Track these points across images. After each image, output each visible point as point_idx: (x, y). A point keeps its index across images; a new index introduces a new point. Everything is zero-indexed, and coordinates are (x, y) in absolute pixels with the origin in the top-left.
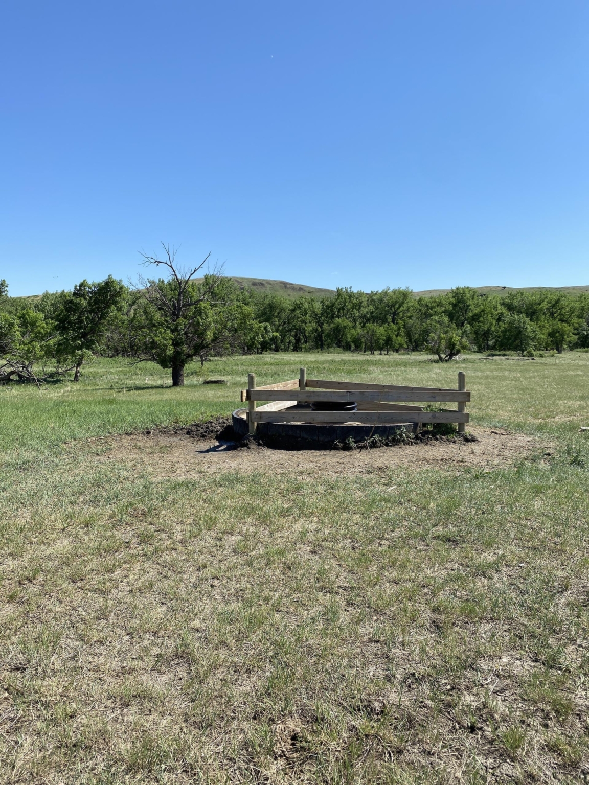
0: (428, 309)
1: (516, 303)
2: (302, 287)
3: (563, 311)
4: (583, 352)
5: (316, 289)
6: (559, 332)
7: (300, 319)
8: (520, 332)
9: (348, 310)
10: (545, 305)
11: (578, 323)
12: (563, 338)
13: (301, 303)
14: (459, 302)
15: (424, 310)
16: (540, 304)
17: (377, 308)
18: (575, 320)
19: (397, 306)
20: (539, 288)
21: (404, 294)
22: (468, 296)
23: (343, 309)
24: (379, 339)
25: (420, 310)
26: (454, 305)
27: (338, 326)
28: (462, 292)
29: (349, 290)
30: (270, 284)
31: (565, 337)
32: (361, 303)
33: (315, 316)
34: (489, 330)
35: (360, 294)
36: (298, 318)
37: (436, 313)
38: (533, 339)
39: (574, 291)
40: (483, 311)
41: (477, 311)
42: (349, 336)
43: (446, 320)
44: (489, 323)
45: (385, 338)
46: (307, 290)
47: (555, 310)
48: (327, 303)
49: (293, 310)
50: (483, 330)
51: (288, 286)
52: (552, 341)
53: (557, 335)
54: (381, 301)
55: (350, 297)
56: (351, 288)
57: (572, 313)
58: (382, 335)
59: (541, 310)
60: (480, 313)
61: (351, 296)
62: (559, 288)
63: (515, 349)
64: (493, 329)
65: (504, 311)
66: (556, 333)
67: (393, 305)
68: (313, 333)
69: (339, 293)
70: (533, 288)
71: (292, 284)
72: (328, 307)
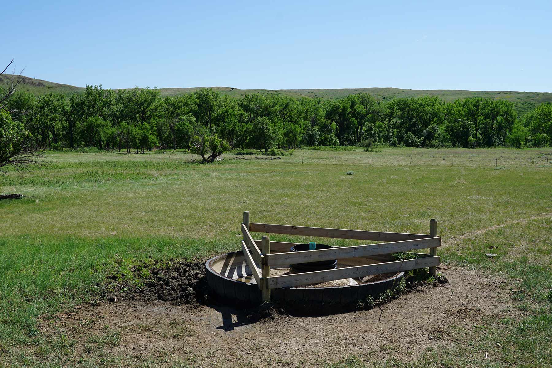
0: (175, 109)
1: (252, 105)
2: (41, 82)
3: (292, 113)
4: (311, 149)
5: (55, 84)
6: (292, 132)
7: (50, 117)
8: (264, 133)
9: (99, 108)
10: (277, 108)
11: (304, 124)
12: (296, 138)
13: (50, 100)
14: (203, 103)
15: (171, 109)
16: (273, 107)
17: (125, 107)
18: (302, 122)
19: (146, 105)
20: (262, 90)
21: (152, 94)
22: (211, 97)
23: (94, 107)
24: (135, 138)
25: (167, 109)
26: (199, 106)
27: (91, 124)
28: (205, 93)
29: (99, 88)
30: (8, 78)
31: (297, 137)
32: (110, 101)
33: (65, 113)
34: (233, 130)
35: (110, 92)
36: (48, 116)
37: (183, 113)
38: (274, 139)
39: (291, 94)
40: (226, 112)
41: (221, 111)
42: (102, 134)
43: (193, 119)
44: (232, 123)
45: (140, 137)
46: (47, 85)
47: (285, 113)
48: (76, 101)
49: (42, 108)
50: (229, 130)
51: (27, 81)
52: (287, 140)
53: (291, 135)
54: (130, 99)
55: (100, 95)
56: (100, 86)
57: (300, 115)
58: (138, 134)
59: (275, 112)
60: (224, 113)
61: (101, 93)
62: (278, 91)
63: (259, 147)
64: (237, 129)
65: (243, 112)
66: (290, 133)
67: (142, 104)
68: (62, 131)
69: (89, 90)
70: (257, 90)
71: (31, 79)
72: (78, 104)
